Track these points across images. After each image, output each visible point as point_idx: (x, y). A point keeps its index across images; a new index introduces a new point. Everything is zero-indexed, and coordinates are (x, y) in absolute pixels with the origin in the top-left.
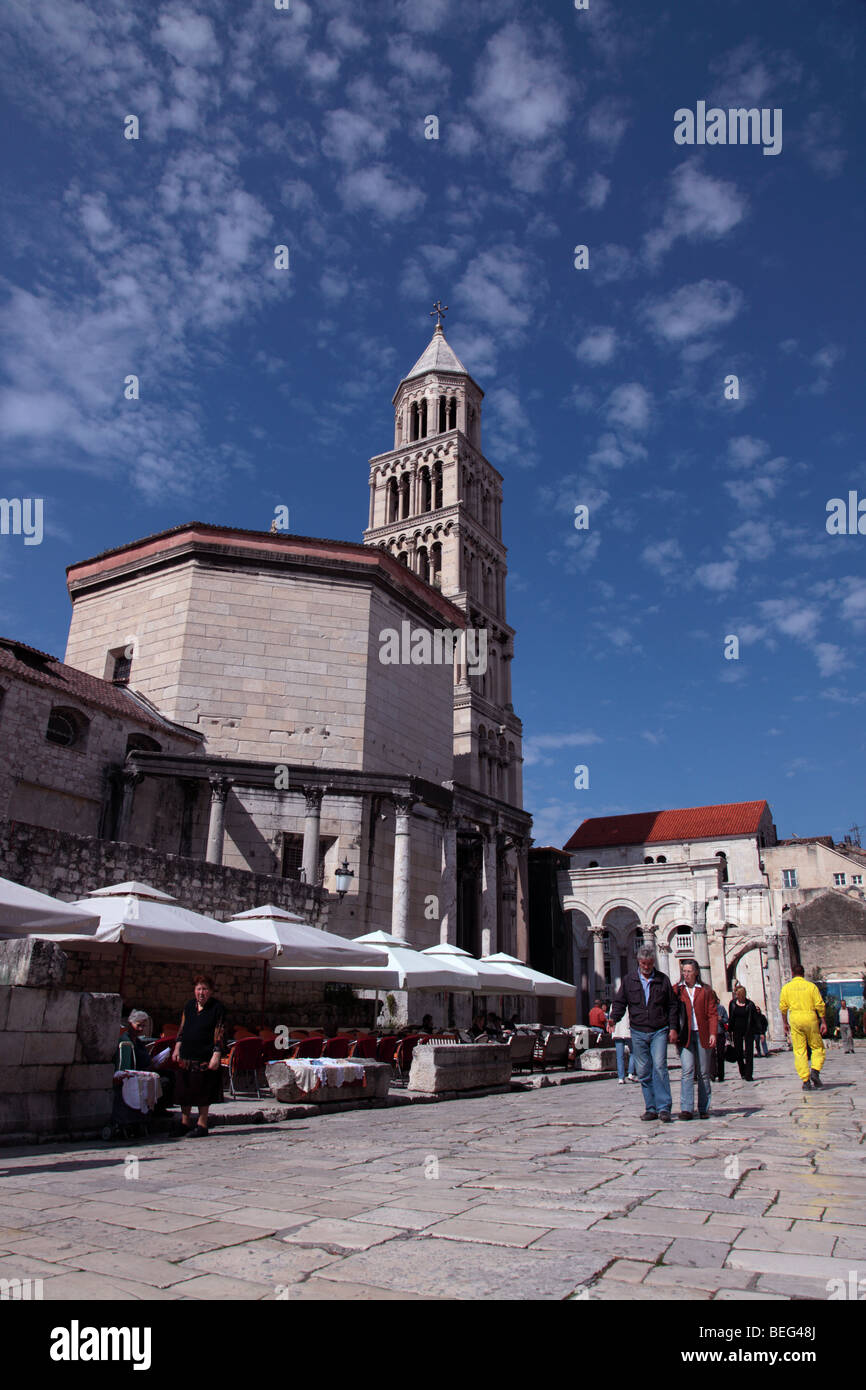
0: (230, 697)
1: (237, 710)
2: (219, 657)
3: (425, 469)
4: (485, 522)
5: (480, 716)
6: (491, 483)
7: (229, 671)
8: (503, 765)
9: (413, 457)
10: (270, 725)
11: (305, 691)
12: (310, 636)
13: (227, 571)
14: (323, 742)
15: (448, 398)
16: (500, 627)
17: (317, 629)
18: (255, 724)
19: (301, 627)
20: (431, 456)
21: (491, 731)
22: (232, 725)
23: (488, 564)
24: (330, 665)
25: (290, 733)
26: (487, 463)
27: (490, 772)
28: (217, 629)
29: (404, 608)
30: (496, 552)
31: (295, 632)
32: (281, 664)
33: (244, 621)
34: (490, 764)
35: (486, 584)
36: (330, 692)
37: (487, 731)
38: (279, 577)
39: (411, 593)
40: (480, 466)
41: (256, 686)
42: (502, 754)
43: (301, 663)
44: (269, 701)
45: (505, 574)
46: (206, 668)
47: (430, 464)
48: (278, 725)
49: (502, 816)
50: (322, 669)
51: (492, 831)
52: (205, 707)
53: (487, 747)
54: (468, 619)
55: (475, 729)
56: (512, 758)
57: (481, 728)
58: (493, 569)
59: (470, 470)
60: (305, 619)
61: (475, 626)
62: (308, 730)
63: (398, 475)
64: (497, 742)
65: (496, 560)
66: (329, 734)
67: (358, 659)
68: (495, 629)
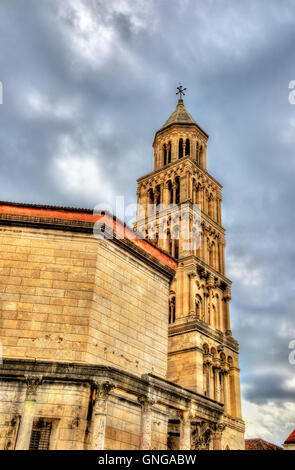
3: (169, 182)
4: (210, 213)
5: (204, 337)
6: (213, 190)
8: (223, 373)
9: (162, 175)
10: (19, 333)
11: (46, 309)
12: (53, 271)
14: (57, 346)
15: (184, 139)
16: (220, 279)
17: (60, 266)
19: (48, 266)
20: (173, 174)
21: (213, 348)
23: (211, 239)
24: (66, 291)
25: (33, 339)
26: (210, 176)
27: (214, 378)
29: (127, 254)
30: (217, 231)
31: (44, 268)
32: (32, 290)
33: (9, 262)
34: (214, 372)
35: (211, 252)
36: (66, 309)
37: (210, 347)
40: (205, 179)
41: (12, 306)
42: (223, 364)
43: (46, 290)
44: (20, 316)
45: (224, 245)
47: (172, 179)
48: (25, 334)
50: (61, 293)
51: (186, 415)
53: (210, 359)
54: (195, 272)
55: (199, 345)
56: (231, 368)
57: (205, 346)
58: (216, 242)
59: (198, 181)
60: (51, 259)
61: (201, 277)
62: (47, 337)
63: (154, 188)
64: (218, 356)
65: (217, 237)
66: (61, 339)
67: (87, 286)
68: (216, 279)
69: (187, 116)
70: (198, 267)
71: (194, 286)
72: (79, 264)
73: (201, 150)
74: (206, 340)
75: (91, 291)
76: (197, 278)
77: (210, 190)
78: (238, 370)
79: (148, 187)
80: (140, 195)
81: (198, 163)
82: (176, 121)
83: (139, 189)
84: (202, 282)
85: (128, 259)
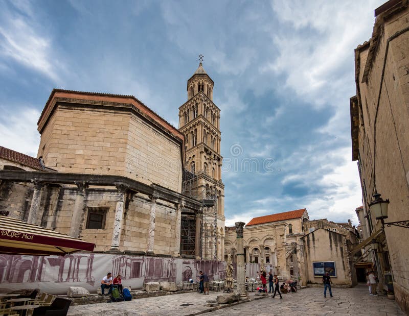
0: (70, 157)
1: (72, 161)
2: (66, 142)
3: (193, 107)
6: (216, 112)
7: (70, 147)
8: (216, 197)
9: (190, 104)
10: (86, 166)
11: (100, 154)
12: (104, 133)
13: (72, 109)
14: (107, 172)
15: (201, 83)
16: (217, 155)
17: (107, 130)
18: (80, 166)
19: (101, 130)
20: (195, 102)
22: (71, 167)
24: (112, 143)
25: (94, 169)
26: (214, 104)
28: (66, 131)
30: (217, 133)
31: (98, 131)
32: (92, 143)
33: (78, 128)
35: (213, 143)
36: (111, 153)
37: (210, 186)
38: (92, 111)
39: (153, 120)
40: (211, 105)
41: (80, 152)
42: (216, 193)
43: (100, 143)
44: (86, 157)
45: (220, 140)
46: (60, 146)
47: (194, 104)
48: (89, 167)
49: (185, 201)
50: (108, 145)
52: (59, 161)
53: (210, 191)
54: (203, 151)
55: (204, 185)
56: (221, 196)
57: (207, 185)
58: (216, 138)
59: (207, 106)
60: (103, 126)
61: (207, 154)
62: (101, 168)
63: (186, 111)
64: (214, 190)
65: (217, 136)
66: (109, 169)
67: (124, 141)
68: (215, 155)
69: (203, 71)
70: (205, 148)
71: (203, 157)
72: (119, 128)
73: (209, 90)
74: (208, 182)
75: (126, 143)
76: (205, 154)
77: (214, 112)
78: (224, 196)
79: (184, 111)
80: (180, 116)
81: (208, 97)
82: (197, 73)
83: (180, 113)
84: (208, 157)
85: (151, 129)
